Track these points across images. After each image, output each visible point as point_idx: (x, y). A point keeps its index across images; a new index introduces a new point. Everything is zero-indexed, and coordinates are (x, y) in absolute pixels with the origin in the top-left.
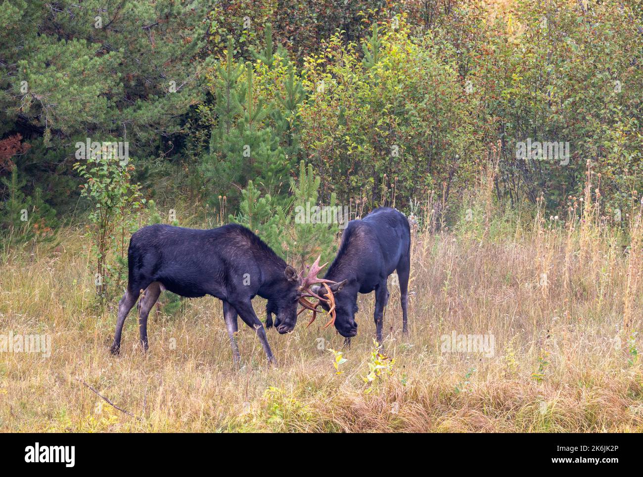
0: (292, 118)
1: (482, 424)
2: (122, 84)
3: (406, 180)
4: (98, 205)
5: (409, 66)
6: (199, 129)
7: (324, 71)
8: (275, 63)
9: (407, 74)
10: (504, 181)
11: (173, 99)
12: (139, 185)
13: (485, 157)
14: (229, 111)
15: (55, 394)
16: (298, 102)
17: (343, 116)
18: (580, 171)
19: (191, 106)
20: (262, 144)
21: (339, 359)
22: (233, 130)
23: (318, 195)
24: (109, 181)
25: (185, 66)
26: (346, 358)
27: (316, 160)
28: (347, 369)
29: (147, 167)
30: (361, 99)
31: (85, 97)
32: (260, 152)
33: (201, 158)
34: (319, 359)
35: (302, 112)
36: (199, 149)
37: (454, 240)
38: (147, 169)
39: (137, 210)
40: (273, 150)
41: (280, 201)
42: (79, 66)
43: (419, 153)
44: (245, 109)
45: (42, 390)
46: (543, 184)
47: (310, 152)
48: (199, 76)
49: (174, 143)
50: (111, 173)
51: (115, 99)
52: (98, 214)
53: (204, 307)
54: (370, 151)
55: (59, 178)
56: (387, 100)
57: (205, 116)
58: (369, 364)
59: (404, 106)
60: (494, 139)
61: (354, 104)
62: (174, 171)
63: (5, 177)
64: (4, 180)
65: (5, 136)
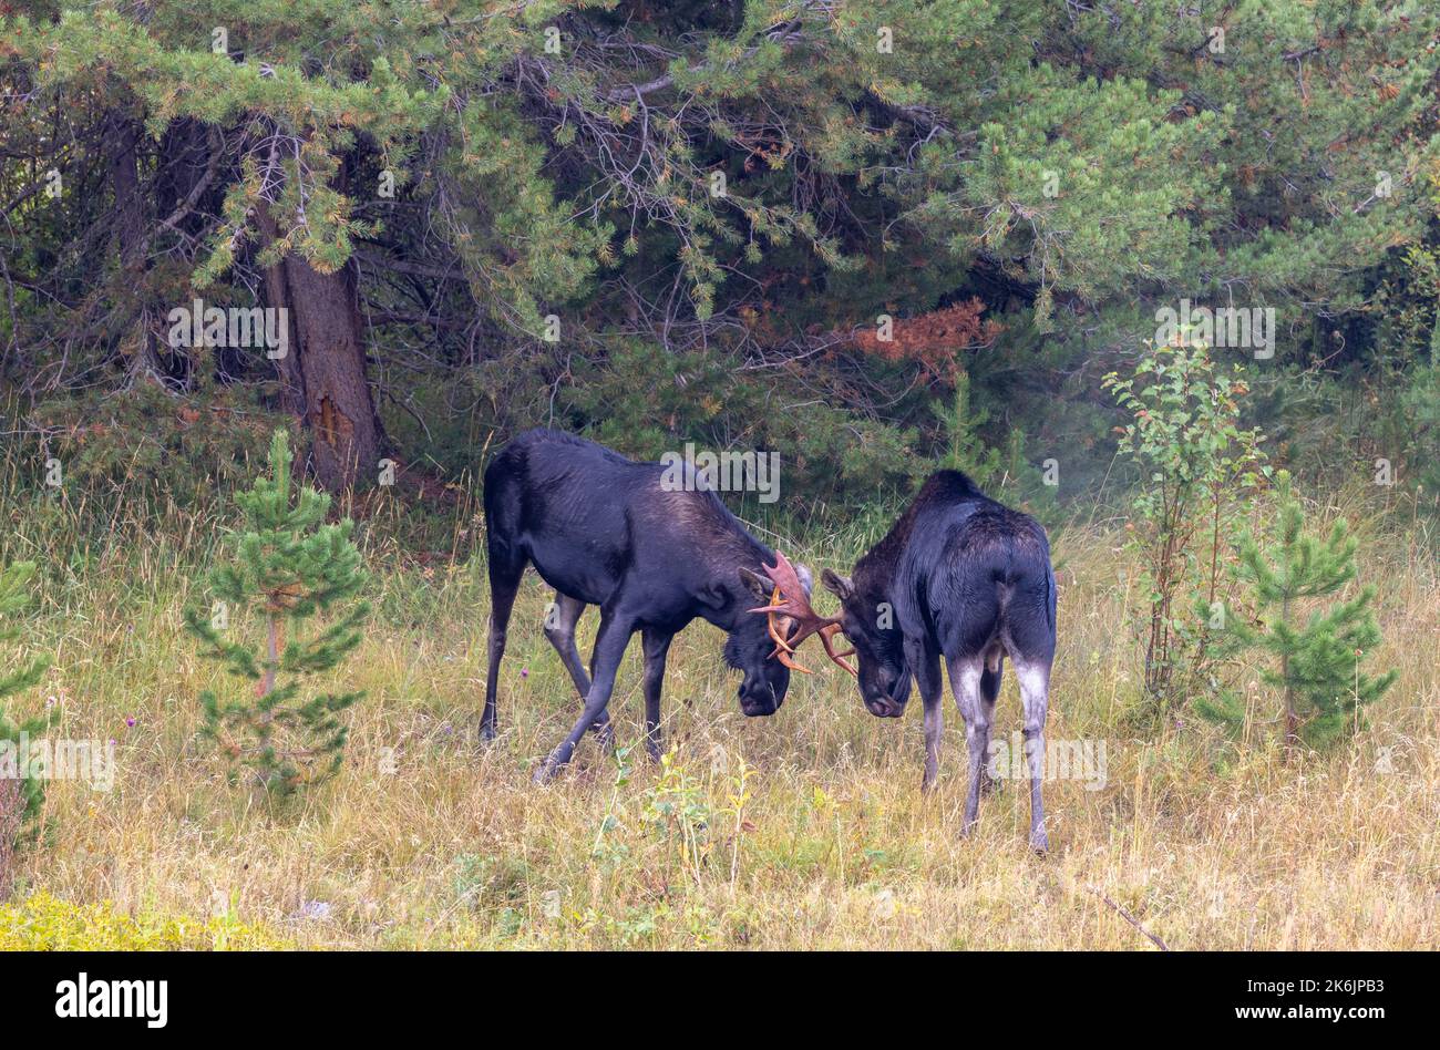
2: (1227, 190)
4: (1158, 477)
6: (1407, 304)
11: (1347, 229)
12: (1258, 434)
15: (1036, 923)
19: (1392, 250)
24: (1185, 417)
25: (1379, 152)
29: (1281, 390)
31: (1139, 217)
33: (1409, 374)
36: (1407, 352)
38: (1279, 394)
39: (1251, 492)
42: (1127, 142)
45: (1005, 912)
48: (1414, 178)
49: (1349, 336)
50: (1193, 402)
51: (1209, 225)
52: (1156, 497)
55: (1069, 408)
57: (1424, 275)
62: (1345, 404)
63: (939, 401)
64: (937, 407)
65: (944, 302)
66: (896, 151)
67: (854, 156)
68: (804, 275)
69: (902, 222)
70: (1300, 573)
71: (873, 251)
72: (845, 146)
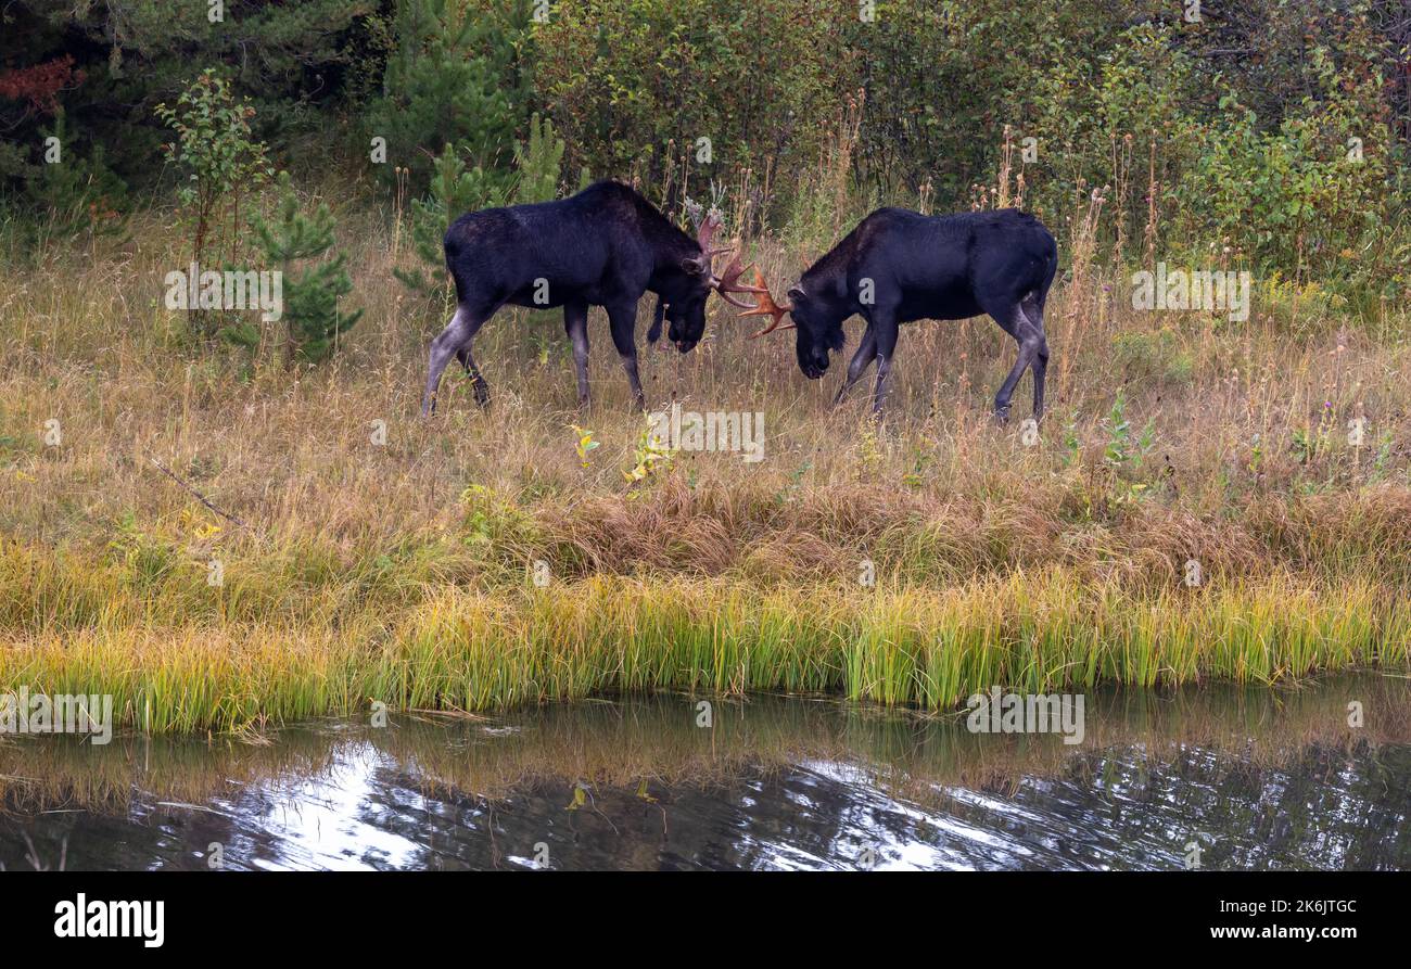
0: (521, 43)
1: (818, 556)
4: (196, 177)
6: (367, 55)
10: (868, 156)
12: (264, 146)
13: (836, 116)
14: (417, 27)
17: (606, 41)
18: (994, 143)
19: (355, 18)
20: (471, 84)
21: (587, 441)
22: (423, 60)
23: (560, 171)
24: (211, 133)
26: (599, 440)
27: (559, 112)
28: (599, 459)
29: (280, 116)
32: (467, 97)
33: (368, 104)
34: (553, 441)
36: (367, 88)
37: (782, 250)
38: (278, 119)
39: (261, 186)
40: (487, 94)
41: (497, 179)
43: (728, 106)
44: (443, 25)
45: (96, 478)
46: (931, 164)
47: (549, 100)
49: (326, 77)
50: (217, 124)
52: (195, 190)
54: (647, 100)
55: (134, 130)
56: (678, 18)
57: (378, 35)
58: (636, 451)
59: (706, 27)
60: (852, 88)
61: (624, 23)
62: (324, 125)
63: (44, 126)
64: (43, 132)
65: (46, 58)
70: (296, 242)
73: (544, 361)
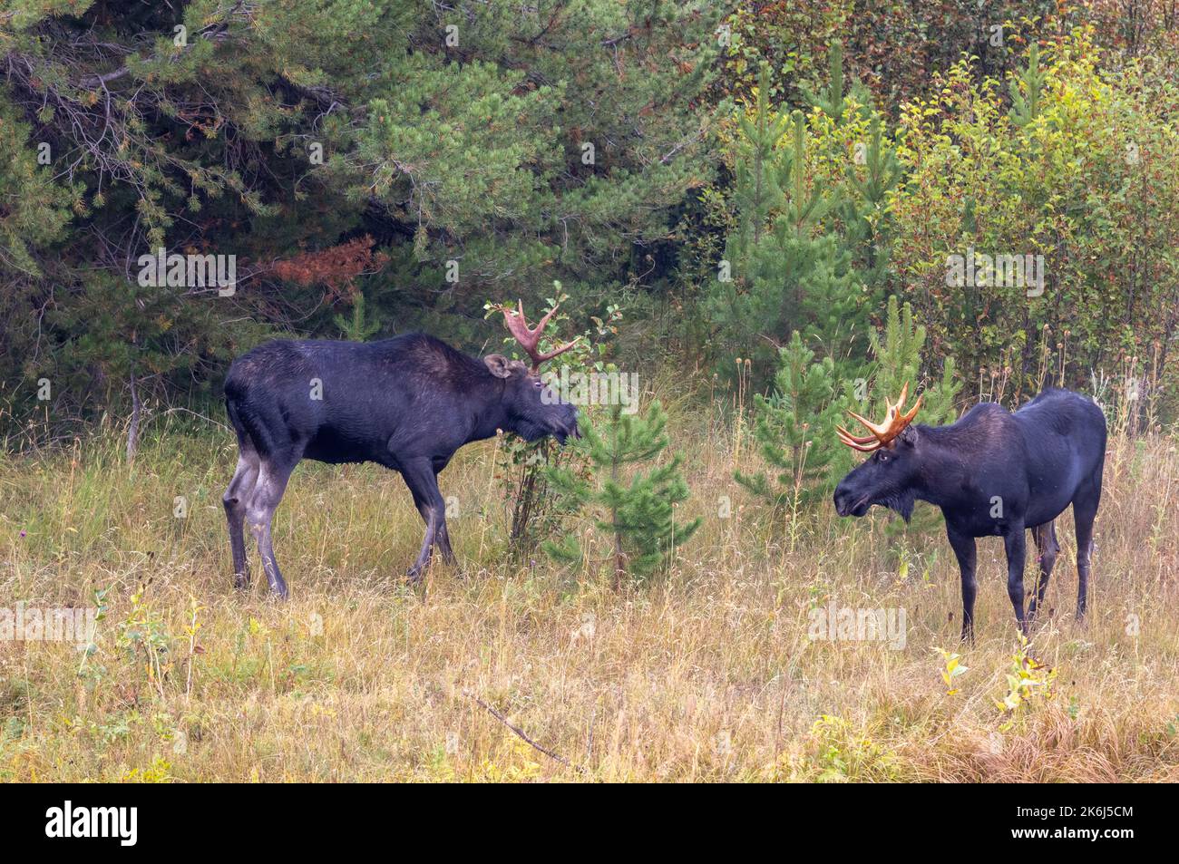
0: (877, 217)
2: (562, 147)
3: (1085, 336)
5: (1094, 123)
6: (703, 232)
7: (937, 131)
8: (846, 114)
9: (1091, 139)
11: (655, 176)
14: (759, 200)
15: (424, 720)
16: (887, 188)
17: (972, 214)
19: (690, 191)
20: (820, 264)
21: (954, 665)
22: (767, 237)
23: (921, 361)
25: (679, 115)
26: (967, 665)
27: (920, 295)
28: (969, 685)
29: (606, 302)
30: (1005, 183)
31: (494, 168)
32: (816, 278)
33: (706, 286)
34: (916, 665)
35: (894, 207)
36: (703, 270)
37: (1172, 449)
38: (604, 305)
40: (839, 275)
41: (851, 371)
42: (483, 111)
43: (1111, 286)
44: (789, 198)
45: (400, 712)
47: (908, 281)
48: (706, 135)
49: (656, 257)
51: (548, 174)
53: (706, 564)
55: (442, 319)
56: (1053, 187)
57: (716, 210)
58: (1009, 677)
59: (1084, 198)
61: (992, 194)
62: (656, 312)
63: (341, 316)
64: (339, 320)
65: (343, 239)
66: (303, 122)
67: (271, 127)
68: (234, 220)
69: (309, 177)
70: (624, 444)
71: (287, 200)
72: (264, 119)
73: (904, 574)
